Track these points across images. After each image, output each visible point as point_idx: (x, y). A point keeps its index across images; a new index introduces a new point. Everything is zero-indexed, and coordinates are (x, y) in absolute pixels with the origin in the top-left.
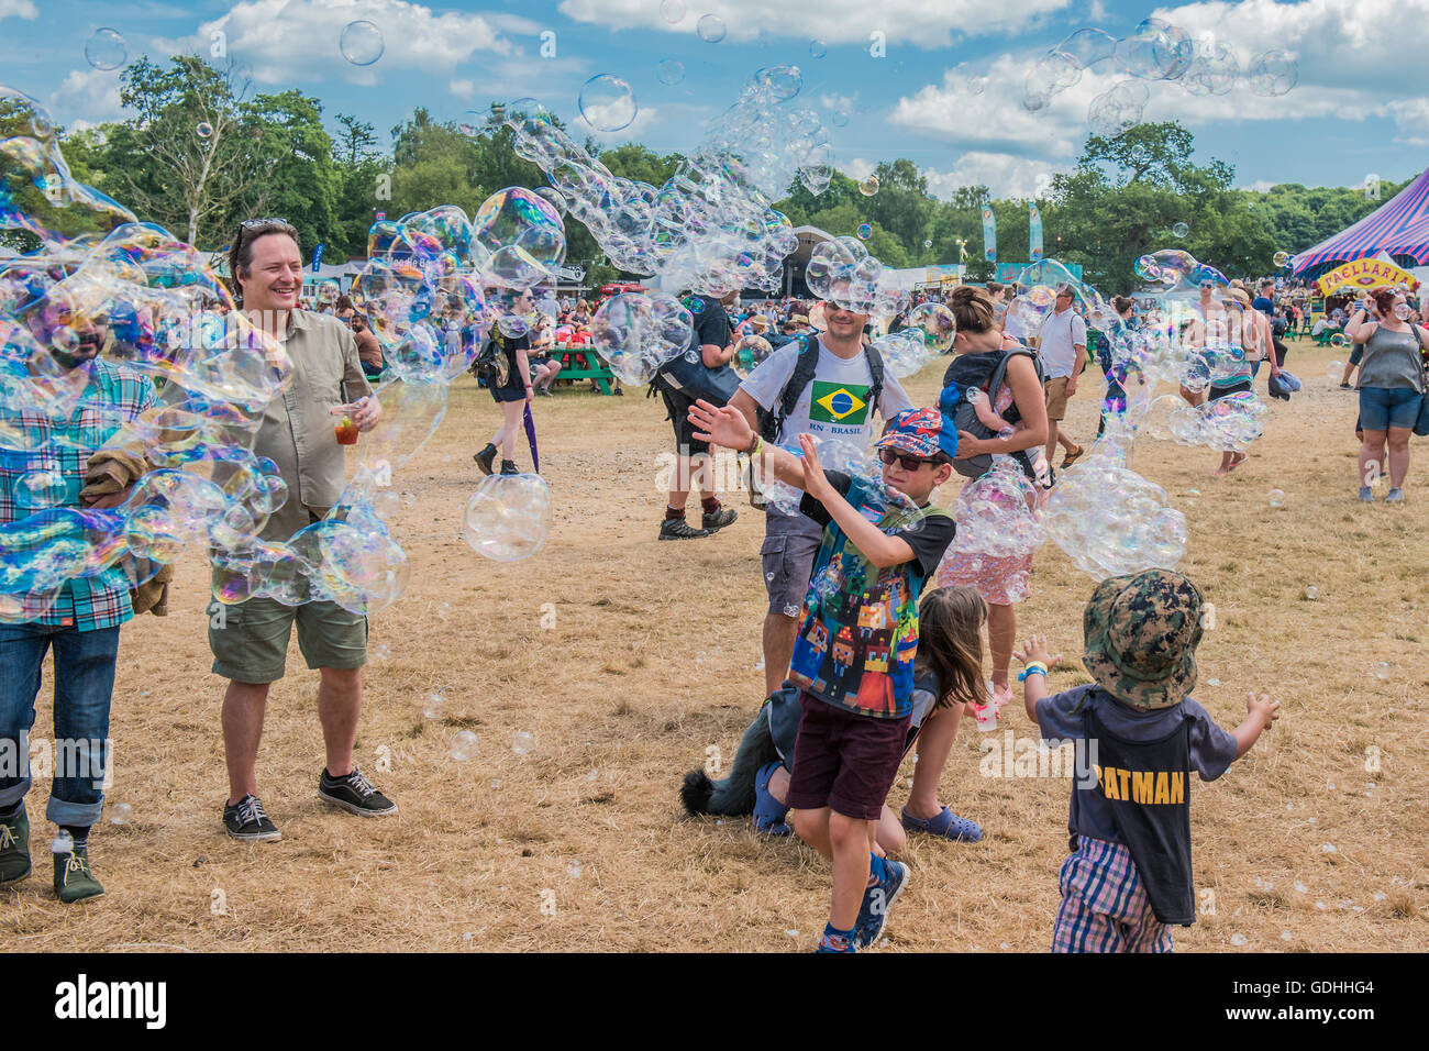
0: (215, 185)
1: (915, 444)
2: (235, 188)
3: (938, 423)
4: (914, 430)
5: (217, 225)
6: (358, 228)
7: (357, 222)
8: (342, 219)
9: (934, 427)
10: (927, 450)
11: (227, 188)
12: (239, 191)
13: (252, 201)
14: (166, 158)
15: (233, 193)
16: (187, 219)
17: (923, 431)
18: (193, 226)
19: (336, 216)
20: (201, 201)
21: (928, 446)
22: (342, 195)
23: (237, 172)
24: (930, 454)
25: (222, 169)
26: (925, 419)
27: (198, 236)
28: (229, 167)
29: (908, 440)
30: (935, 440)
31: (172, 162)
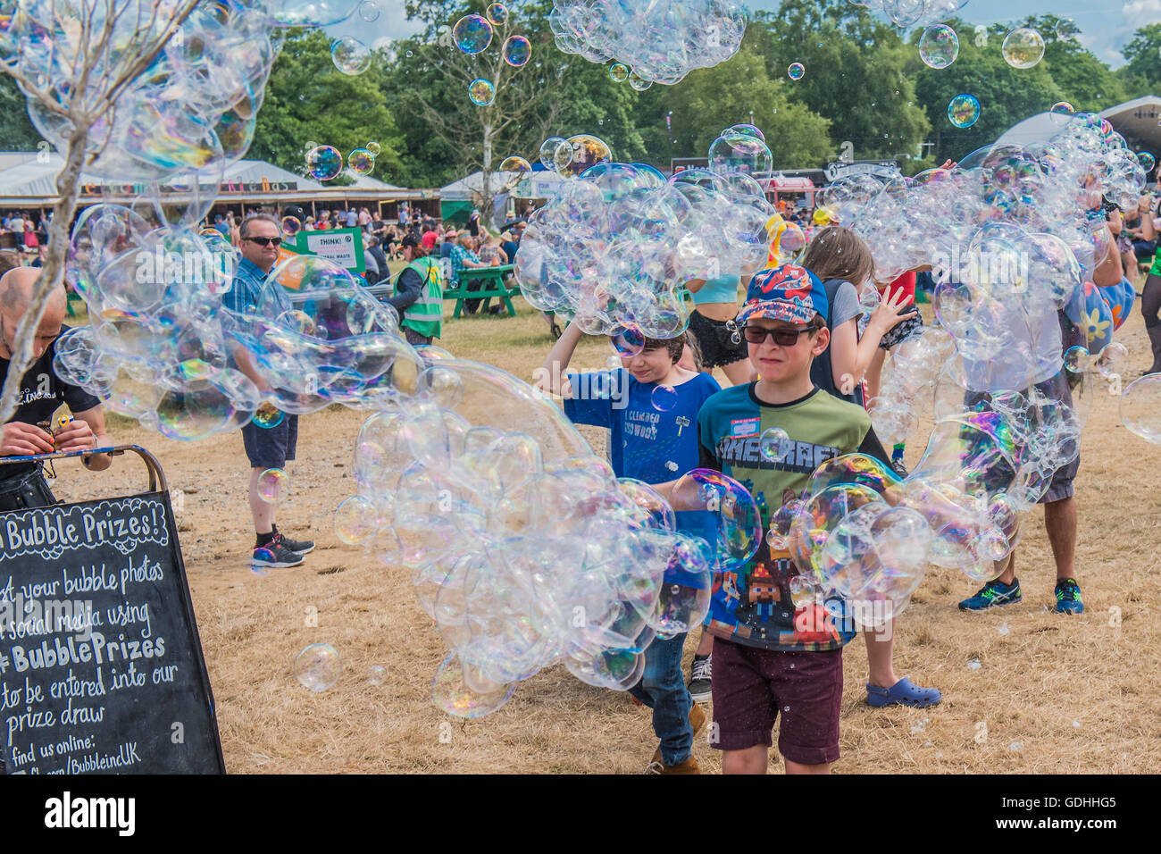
0: (506, 98)
1: (789, 310)
2: (526, 100)
3: (807, 281)
4: (782, 294)
5: (512, 142)
6: (656, 135)
7: (654, 129)
8: (638, 126)
9: (804, 286)
10: (804, 316)
11: (519, 101)
12: (530, 103)
13: (544, 113)
14: (456, 73)
15: (525, 106)
16: (481, 137)
17: (793, 294)
18: (488, 144)
19: (633, 123)
20: (493, 117)
21: (803, 310)
22: (636, 100)
23: (527, 83)
24: (808, 319)
25: (512, 81)
26: (790, 278)
27: (493, 156)
28: (519, 77)
29: (779, 306)
30: (808, 301)
31: (463, 77)
